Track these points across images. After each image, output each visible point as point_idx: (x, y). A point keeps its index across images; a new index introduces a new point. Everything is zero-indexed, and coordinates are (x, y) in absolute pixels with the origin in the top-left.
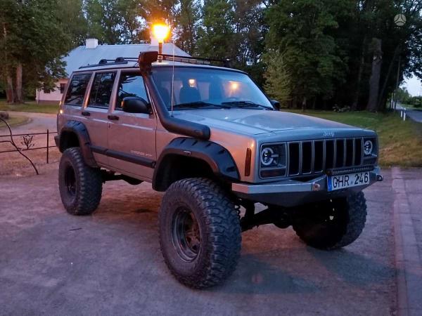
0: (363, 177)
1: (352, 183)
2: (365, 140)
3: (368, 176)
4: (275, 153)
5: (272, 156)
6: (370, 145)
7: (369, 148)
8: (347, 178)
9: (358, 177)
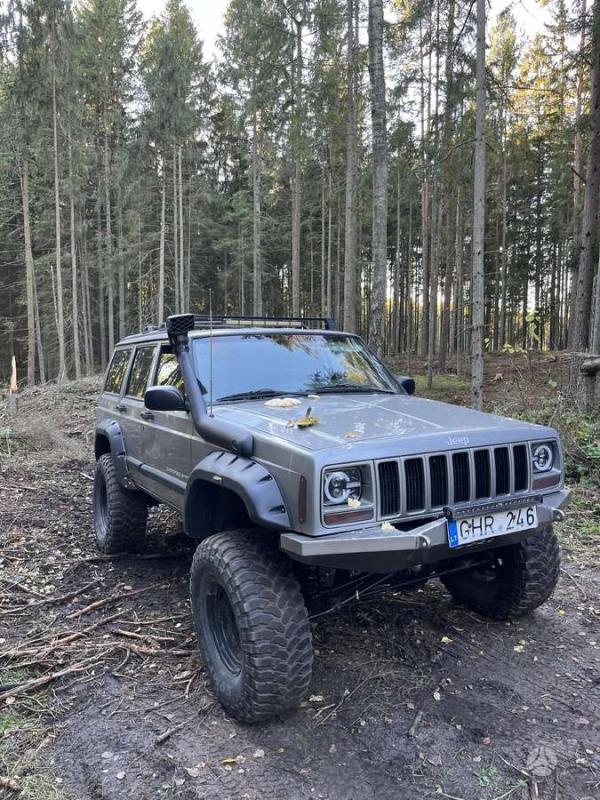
0: (523, 516)
1: (501, 528)
2: (534, 446)
3: (534, 513)
4: (352, 481)
5: (349, 486)
6: (546, 453)
7: (546, 458)
8: (489, 521)
9: (513, 518)
